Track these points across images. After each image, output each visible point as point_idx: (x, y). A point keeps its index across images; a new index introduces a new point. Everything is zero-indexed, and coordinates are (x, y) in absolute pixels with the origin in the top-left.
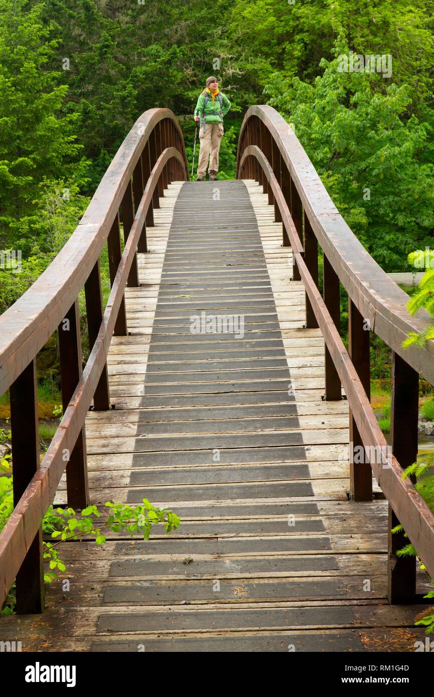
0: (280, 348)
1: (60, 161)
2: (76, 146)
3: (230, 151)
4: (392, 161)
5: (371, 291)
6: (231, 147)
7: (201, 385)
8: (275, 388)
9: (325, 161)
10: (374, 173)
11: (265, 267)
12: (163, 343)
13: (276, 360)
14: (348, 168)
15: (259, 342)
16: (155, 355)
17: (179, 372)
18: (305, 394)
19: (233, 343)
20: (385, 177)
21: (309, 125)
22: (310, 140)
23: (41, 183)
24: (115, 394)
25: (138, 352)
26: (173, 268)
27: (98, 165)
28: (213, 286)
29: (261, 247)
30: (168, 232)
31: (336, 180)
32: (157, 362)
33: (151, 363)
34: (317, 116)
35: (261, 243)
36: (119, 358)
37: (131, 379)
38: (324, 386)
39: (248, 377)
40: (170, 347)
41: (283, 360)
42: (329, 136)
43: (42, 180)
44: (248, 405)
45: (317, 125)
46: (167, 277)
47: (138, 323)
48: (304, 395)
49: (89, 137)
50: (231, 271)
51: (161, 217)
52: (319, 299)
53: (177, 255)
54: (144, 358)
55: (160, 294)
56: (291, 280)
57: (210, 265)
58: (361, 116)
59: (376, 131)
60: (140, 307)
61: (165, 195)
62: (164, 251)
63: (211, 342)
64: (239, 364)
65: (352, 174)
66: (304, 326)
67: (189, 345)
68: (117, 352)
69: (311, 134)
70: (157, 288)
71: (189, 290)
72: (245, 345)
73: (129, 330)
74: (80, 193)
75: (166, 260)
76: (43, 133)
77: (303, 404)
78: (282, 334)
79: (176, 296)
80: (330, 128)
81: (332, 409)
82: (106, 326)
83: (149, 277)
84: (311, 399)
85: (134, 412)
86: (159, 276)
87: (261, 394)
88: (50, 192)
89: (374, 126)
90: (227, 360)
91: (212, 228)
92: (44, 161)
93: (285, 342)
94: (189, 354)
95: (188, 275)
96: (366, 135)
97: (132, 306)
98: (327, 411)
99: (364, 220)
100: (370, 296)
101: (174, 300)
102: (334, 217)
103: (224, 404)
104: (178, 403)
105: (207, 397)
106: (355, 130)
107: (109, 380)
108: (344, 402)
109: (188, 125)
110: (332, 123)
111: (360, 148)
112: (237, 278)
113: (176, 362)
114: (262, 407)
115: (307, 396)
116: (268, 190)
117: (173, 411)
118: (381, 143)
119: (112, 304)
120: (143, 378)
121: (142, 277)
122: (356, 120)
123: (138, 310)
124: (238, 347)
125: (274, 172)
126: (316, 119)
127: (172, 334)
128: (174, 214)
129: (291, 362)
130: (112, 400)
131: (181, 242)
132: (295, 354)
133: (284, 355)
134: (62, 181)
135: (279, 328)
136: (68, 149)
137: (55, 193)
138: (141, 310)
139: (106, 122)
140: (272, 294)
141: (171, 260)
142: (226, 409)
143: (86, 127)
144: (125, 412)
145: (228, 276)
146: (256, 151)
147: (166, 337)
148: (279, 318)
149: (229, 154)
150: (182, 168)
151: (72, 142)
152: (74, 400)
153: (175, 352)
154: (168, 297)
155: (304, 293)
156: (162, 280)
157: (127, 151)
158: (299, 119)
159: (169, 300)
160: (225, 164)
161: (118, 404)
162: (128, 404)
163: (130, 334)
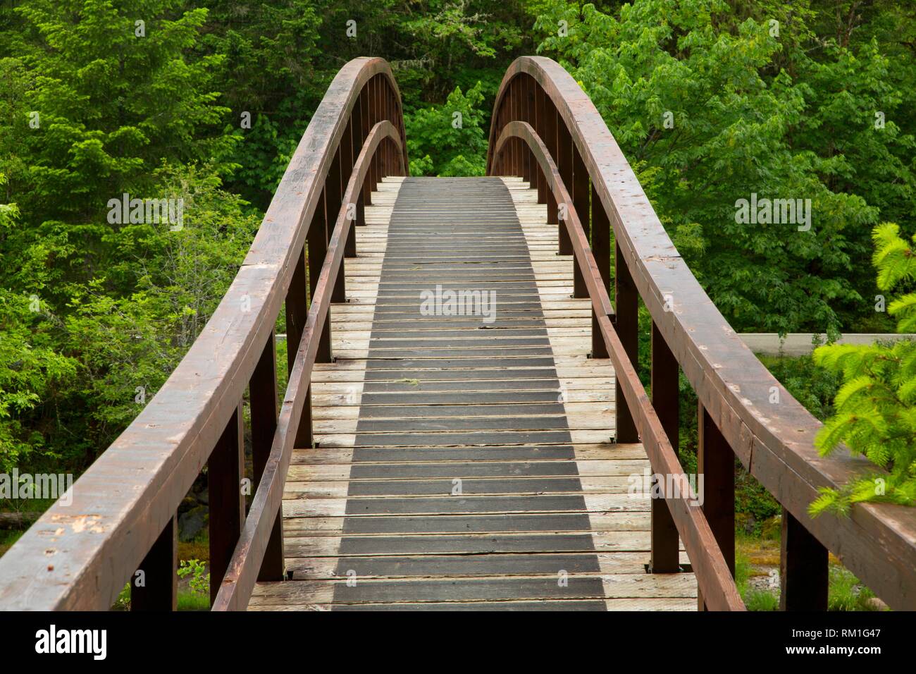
0: (573, 477)
1: (190, 133)
2: (218, 109)
3: (475, 122)
4: (748, 147)
5: (745, 402)
6: (477, 114)
7: (439, 540)
8: (564, 548)
9: (635, 144)
10: (717, 166)
11: (545, 333)
12: (374, 463)
13: (566, 498)
14: (674, 156)
15: (537, 464)
16: (360, 484)
17: (402, 516)
18: (617, 559)
19: (493, 465)
20: (736, 173)
21: (609, 84)
22: (611, 108)
23: (158, 170)
24: (293, 552)
25: (332, 478)
26: (389, 330)
27: (252, 140)
28: (459, 363)
29: (537, 298)
30: (380, 267)
31: (653, 176)
32: (363, 497)
33: (354, 497)
34: (623, 69)
35: (536, 291)
36: (300, 488)
37: (320, 526)
38: (649, 547)
39: (520, 528)
40: (385, 471)
41: (578, 497)
42: (643, 102)
43: (159, 165)
44: (520, 578)
45: (622, 84)
46: (380, 347)
47: (331, 426)
48: (614, 563)
49: (240, 93)
50: (488, 338)
51: (368, 240)
52: (643, 399)
53: (396, 309)
54: (341, 489)
55: (368, 376)
56: (588, 356)
57: (451, 327)
58: (696, 71)
59: (722, 96)
60: (333, 399)
61: (373, 202)
62: (374, 301)
63: (455, 463)
64: (505, 504)
65: (679, 166)
66: (612, 439)
67: (419, 467)
68: (296, 477)
69: (612, 98)
70: (363, 365)
71: (416, 369)
72: (513, 470)
73: (316, 439)
74: (222, 188)
75: (377, 316)
76: (163, 86)
77: (614, 577)
78: (576, 452)
79: (395, 381)
80: (644, 90)
81: (663, 588)
82: (284, 439)
83: (349, 346)
84: (627, 570)
85: (325, 585)
86: (366, 344)
87: (541, 558)
88: (172, 184)
89: (717, 89)
90: (482, 496)
91: (453, 263)
92: (164, 132)
93: (581, 466)
94: (418, 483)
95: (416, 343)
96: (704, 102)
97: (320, 396)
98: (654, 592)
99: (699, 244)
100: (742, 410)
101: (392, 387)
102: (672, 263)
103: (478, 574)
104: (400, 571)
105: (450, 561)
106: (685, 94)
107: (285, 527)
108: (682, 576)
109: (406, 77)
110: (648, 81)
111: (695, 123)
112: (497, 352)
113: (396, 497)
114: (544, 581)
115: (619, 563)
116: (547, 197)
117: (391, 585)
118: (728, 118)
119: (293, 399)
120: (340, 524)
121: (339, 344)
122: (688, 76)
123: (332, 403)
124: (502, 473)
125: (560, 171)
126: (621, 74)
127: (389, 447)
128: (389, 236)
129: (591, 503)
130: (288, 563)
131: (403, 286)
132: (598, 488)
133: (580, 489)
134: (193, 167)
135: (570, 440)
136: (204, 113)
137: (180, 186)
138: (336, 403)
139: (268, 69)
140: (558, 382)
141: (386, 317)
142: (481, 583)
143: (235, 76)
144: (310, 585)
145: (483, 347)
146: (528, 131)
147: (378, 452)
148: (570, 423)
149: (472, 126)
150: (398, 153)
151: (211, 103)
152: (233, 571)
153: (395, 480)
154: (382, 382)
155: (613, 381)
156: (370, 352)
157: (319, 136)
158: (593, 73)
159: (382, 387)
160: (466, 143)
161: (299, 569)
162: (315, 571)
163: (317, 445)
